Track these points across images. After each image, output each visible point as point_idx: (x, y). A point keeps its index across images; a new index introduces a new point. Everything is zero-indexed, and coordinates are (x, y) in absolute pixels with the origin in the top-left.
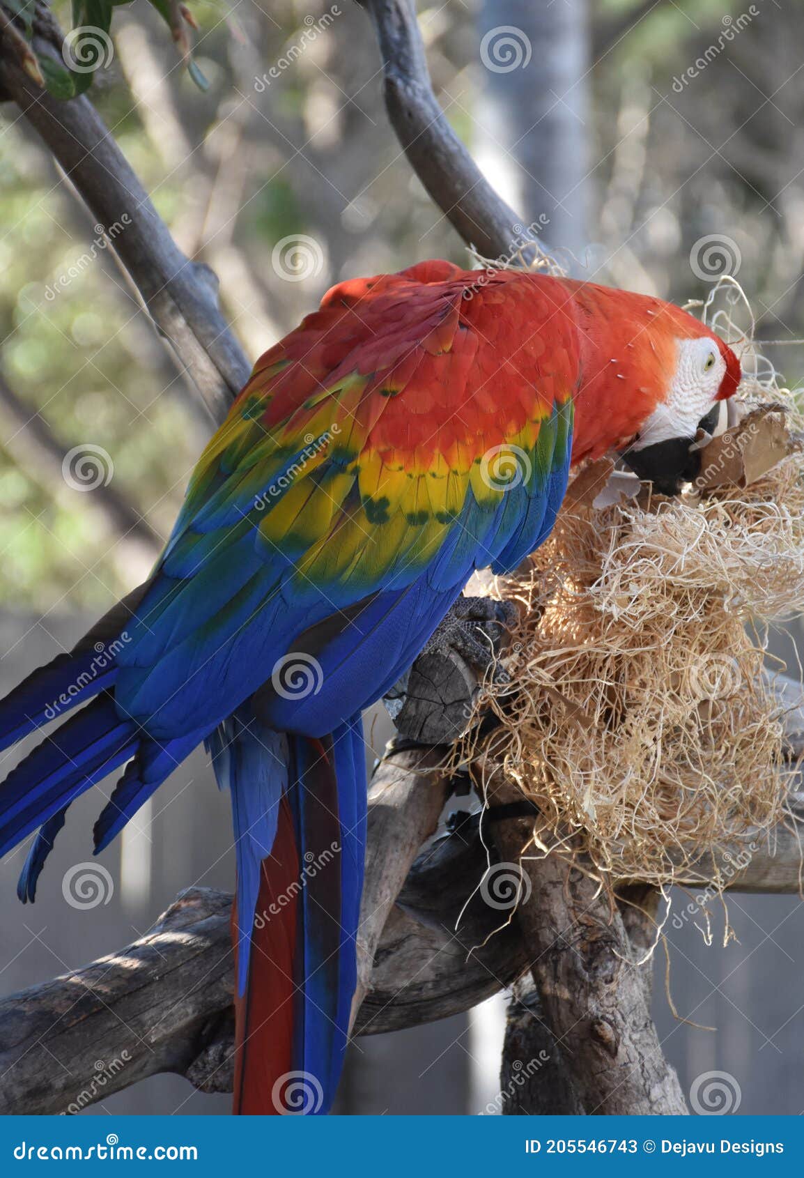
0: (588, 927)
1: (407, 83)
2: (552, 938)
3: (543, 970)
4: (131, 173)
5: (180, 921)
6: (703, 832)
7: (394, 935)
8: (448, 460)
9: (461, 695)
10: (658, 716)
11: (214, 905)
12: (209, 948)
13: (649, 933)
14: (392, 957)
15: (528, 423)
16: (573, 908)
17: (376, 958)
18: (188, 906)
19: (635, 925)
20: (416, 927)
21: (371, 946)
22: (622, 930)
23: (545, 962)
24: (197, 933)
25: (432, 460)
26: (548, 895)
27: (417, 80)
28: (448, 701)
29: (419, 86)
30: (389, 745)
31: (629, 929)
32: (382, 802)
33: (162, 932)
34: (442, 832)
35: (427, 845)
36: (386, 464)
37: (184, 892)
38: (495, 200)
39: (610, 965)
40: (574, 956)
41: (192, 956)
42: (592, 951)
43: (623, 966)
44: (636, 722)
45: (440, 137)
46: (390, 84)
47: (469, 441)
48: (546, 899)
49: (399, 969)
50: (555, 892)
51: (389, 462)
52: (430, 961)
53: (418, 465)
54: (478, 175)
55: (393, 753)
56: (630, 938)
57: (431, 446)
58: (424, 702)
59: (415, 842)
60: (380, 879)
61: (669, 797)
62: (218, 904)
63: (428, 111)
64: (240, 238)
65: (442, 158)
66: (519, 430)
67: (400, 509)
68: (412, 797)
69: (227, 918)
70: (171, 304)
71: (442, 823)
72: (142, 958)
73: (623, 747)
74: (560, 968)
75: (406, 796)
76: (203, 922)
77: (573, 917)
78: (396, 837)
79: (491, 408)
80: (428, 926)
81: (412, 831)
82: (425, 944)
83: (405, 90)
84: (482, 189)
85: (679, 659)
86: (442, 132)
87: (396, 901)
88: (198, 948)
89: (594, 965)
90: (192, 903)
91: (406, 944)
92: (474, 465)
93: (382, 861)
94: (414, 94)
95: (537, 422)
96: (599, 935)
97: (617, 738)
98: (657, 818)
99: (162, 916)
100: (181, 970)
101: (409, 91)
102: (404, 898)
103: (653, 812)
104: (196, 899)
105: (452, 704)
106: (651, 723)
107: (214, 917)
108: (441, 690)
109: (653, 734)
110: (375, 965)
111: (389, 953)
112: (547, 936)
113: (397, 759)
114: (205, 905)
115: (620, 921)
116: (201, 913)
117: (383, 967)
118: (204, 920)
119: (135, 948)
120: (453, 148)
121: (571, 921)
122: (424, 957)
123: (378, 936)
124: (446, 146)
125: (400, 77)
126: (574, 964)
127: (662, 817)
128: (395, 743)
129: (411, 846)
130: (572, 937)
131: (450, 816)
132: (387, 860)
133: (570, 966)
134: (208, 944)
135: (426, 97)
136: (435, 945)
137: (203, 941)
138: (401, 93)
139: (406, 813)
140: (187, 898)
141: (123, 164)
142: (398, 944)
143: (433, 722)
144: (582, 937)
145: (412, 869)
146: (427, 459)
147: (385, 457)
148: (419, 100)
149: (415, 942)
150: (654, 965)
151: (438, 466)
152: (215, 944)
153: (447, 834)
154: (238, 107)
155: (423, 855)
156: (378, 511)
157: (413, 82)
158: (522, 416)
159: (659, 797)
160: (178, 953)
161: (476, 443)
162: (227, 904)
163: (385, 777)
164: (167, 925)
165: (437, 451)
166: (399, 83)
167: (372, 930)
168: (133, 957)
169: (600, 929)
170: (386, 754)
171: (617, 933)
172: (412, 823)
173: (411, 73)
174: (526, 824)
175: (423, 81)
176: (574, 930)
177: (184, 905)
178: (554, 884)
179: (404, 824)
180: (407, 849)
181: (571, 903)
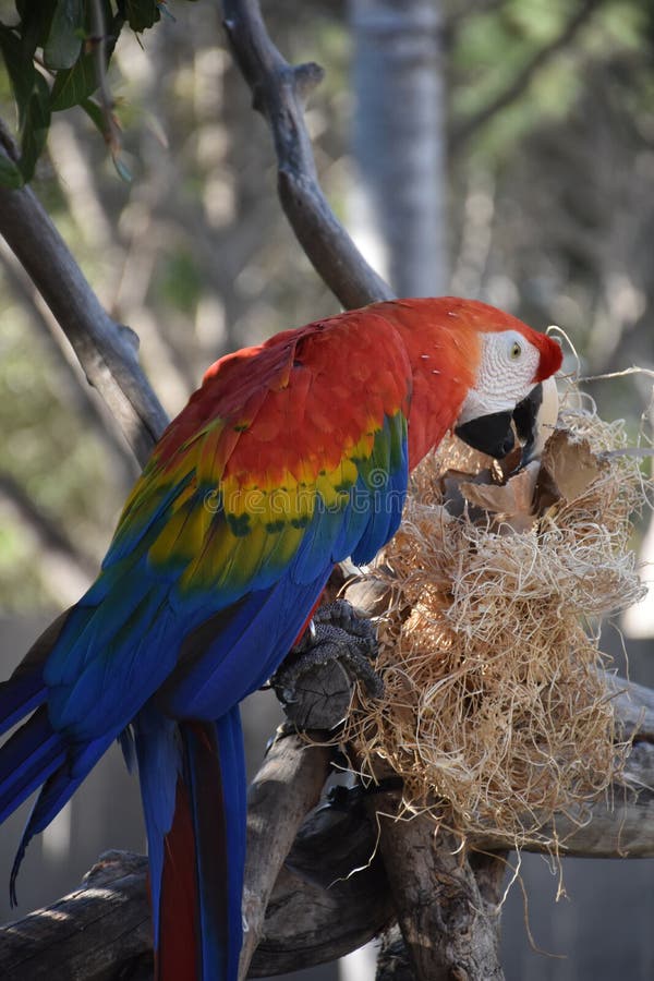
0: (446, 885)
1: (297, 177)
2: (416, 894)
3: (408, 922)
4: (66, 250)
5: (103, 879)
6: (549, 800)
7: (283, 891)
8: (296, 476)
9: (341, 687)
10: (509, 702)
11: (131, 865)
12: (127, 902)
13: (497, 891)
14: (281, 910)
15: (362, 437)
16: (434, 870)
17: (267, 912)
18: (109, 867)
19: (486, 884)
20: (301, 885)
21: (263, 901)
22: (475, 888)
23: (411, 915)
24: (117, 889)
25: (281, 477)
26: (413, 858)
27: (305, 174)
28: (330, 692)
29: (308, 179)
30: (279, 730)
31: (481, 888)
32: (274, 778)
33: (87, 889)
34: (324, 803)
35: (310, 816)
36: (244, 486)
37: (105, 854)
38: (370, 273)
39: (465, 918)
40: (435, 911)
41: (112, 909)
42: (450, 906)
43: (476, 919)
44: (490, 708)
45: (324, 221)
46: (283, 178)
47: (313, 457)
48: (411, 861)
49: (287, 920)
50: (419, 855)
51: (245, 483)
52: (313, 914)
53: (270, 482)
54: (356, 253)
55: (283, 736)
56: (482, 895)
57: (280, 467)
58: (310, 694)
59: (301, 813)
60: (271, 843)
61: (520, 771)
62: (134, 864)
63: (315, 200)
64: (151, 302)
65: (326, 239)
66: (356, 443)
67: (259, 521)
68: (299, 774)
69: (144, 876)
70: (98, 359)
71: (323, 797)
72: (69, 912)
73: (481, 730)
74: (423, 921)
75: (293, 773)
76: (121, 880)
77: (434, 877)
78: (285, 808)
79: (329, 429)
80: (312, 884)
81: (298, 804)
82: (308, 898)
83: (295, 182)
84: (360, 265)
85: (525, 652)
86: (326, 217)
87: (285, 862)
88: (118, 902)
89: (452, 918)
90: (112, 864)
91: (293, 899)
92: (319, 477)
93: (273, 828)
94: (304, 186)
95: (371, 434)
96: (456, 893)
97: (475, 722)
98: (510, 789)
99: (87, 875)
100: (103, 921)
101: (299, 182)
102: (293, 859)
103: (507, 784)
104: (115, 860)
105: (333, 695)
106: (504, 709)
107: (131, 876)
108: (324, 684)
109: (506, 718)
110: (267, 917)
111: (279, 907)
112: (412, 894)
113: (286, 742)
114: (123, 866)
115: (473, 881)
116: (119, 873)
117: (273, 919)
118: (122, 879)
119: (65, 902)
120: (336, 231)
121: (432, 881)
122: (308, 911)
123: (269, 892)
124: (329, 228)
125: (291, 171)
126: (435, 918)
127: (514, 789)
128: (284, 728)
129: (298, 816)
130: (433, 895)
131: (330, 790)
132: (278, 828)
133: (431, 918)
134: (125, 898)
135: (313, 188)
136: (318, 900)
137: (122, 896)
138: (292, 184)
139: (293, 788)
140: (108, 860)
141: (60, 242)
142: (286, 899)
143: (317, 710)
144: (442, 895)
145: (299, 835)
146: (277, 478)
147: (241, 481)
148: (307, 191)
149: (301, 897)
150: (502, 920)
151: (288, 481)
152: (131, 899)
153: (328, 805)
154: (150, 191)
155: (307, 823)
156: (241, 525)
157: (302, 176)
158: (357, 432)
159: (512, 770)
160: (100, 907)
161: (319, 458)
162: (141, 865)
163: (276, 757)
164: (91, 884)
165: (285, 470)
166: (291, 176)
167: (264, 887)
168: (61, 911)
169: (456, 887)
170: (277, 737)
171: (471, 891)
172: (298, 796)
173: (301, 168)
174: (394, 797)
175: (310, 175)
176: (435, 888)
177: (105, 865)
178: (418, 848)
179: (292, 797)
180: (295, 817)
181: (432, 864)
